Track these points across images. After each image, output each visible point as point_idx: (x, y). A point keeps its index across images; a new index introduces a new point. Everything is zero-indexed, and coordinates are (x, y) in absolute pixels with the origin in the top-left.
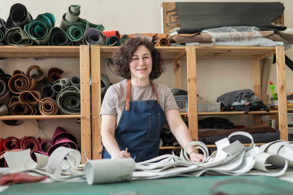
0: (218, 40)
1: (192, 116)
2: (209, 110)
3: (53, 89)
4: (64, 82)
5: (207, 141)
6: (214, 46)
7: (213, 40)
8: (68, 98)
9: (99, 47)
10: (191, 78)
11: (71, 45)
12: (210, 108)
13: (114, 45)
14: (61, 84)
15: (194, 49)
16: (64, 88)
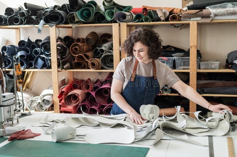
0: (216, 15)
1: (192, 73)
2: (210, 68)
3: (100, 51)
4: (105, 47)
5: (205, 91)
6: (212, 20)
7: (212, 15)
8: (108, 58)
9: (125, 24)
10: (193, 46)
11: (108, 23)
12: (211, 66)
13: (137, 22)
14: (103, 48)
15: (195, 23)
16: (106, 51)
